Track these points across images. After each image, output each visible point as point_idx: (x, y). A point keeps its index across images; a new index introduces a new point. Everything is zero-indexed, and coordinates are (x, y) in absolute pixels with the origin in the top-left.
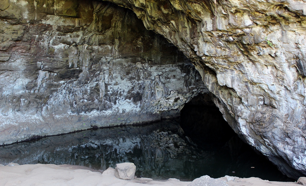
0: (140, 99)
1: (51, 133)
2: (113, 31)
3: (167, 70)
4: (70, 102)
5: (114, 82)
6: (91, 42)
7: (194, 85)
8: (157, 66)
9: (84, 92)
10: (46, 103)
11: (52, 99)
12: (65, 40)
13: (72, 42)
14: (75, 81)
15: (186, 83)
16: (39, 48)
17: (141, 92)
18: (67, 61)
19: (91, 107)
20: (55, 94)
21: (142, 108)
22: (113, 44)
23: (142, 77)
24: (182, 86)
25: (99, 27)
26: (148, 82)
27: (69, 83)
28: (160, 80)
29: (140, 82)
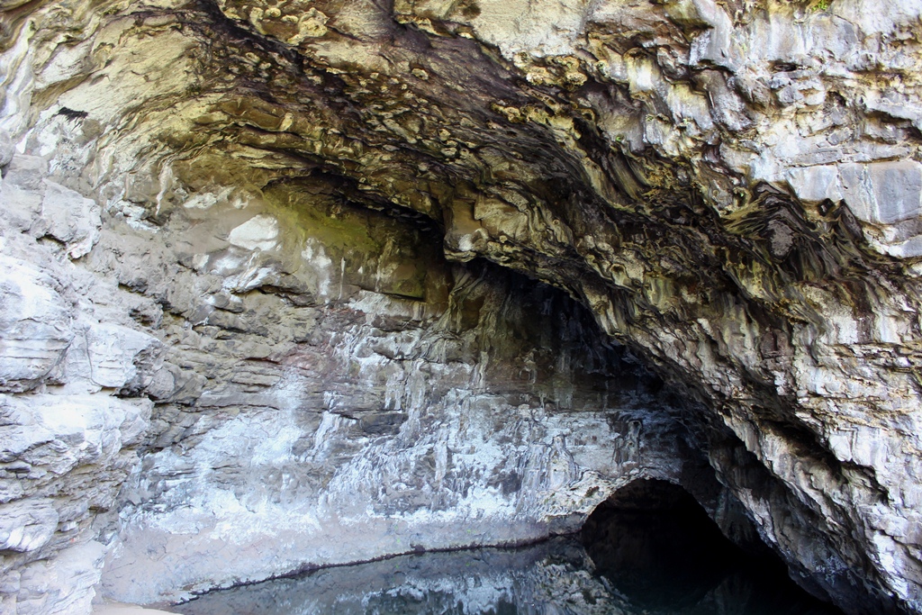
0: (517, 488)
1: (336, 559)
2: (480, 333)
3: (580, 426)
4: (373, 488)
5: (467, 446)
6: (432, 355)
7: (634, 459)
8: (562, 415)
9: (403, 466)
10: (326, 488)
11: (338, 479)
12: (385, 346)
13: (396, 352)
14: (390, 439)
15: (619, 454)
16: (334, 362)
17: (519, 471)
18: (383, 393)
19: (417, 501)
20: (345, 466)
21: (519, 508)
22: (476, 362)
23: (525, 437)
24: (608, 462)
25: (456, 322)
26: (537, 449)
27: (378, 443)
28: (564, 446)
29: (521, 448)
